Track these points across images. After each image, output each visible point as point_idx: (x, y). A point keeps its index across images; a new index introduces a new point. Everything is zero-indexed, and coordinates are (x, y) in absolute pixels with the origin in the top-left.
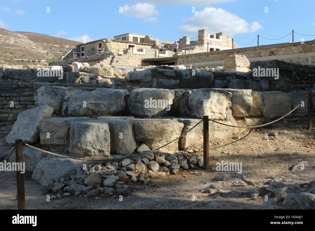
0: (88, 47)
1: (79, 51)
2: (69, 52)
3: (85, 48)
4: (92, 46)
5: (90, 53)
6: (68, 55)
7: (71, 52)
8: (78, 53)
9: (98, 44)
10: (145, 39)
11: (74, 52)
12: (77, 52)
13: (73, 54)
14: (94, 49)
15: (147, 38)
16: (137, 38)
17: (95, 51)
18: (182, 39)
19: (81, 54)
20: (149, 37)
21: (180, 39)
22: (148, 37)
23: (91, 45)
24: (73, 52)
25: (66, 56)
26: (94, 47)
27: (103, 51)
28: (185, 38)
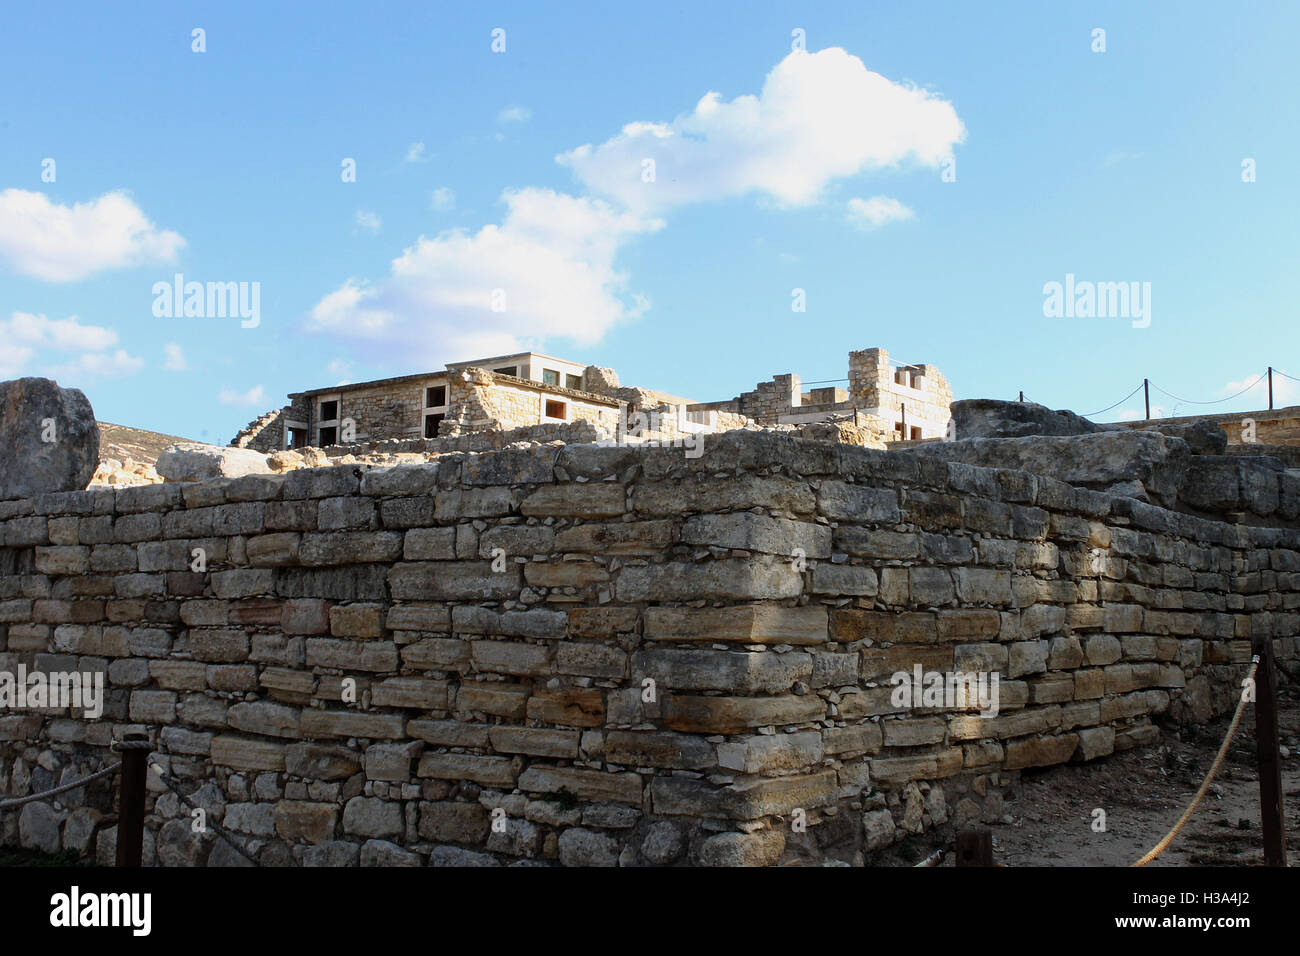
0: (360, 401)
1: (308, 418)
2: (269, 421)
3: (343, 407)
4: (386, 398)
5: (387, 429)
6: (265, 433)
7: (276, 421)
8: (302, 426)
9: (421, 391)
10: (584, 379)
11: (288, 423)
12: (298, 420)
13: (282, 429)
14: (400, 411)
15: (592, 377)
16: (558, 374)
17: (402, 420)
18: (770, 384)
19: (318, 431)
20: (602, 371)
21: (761, 386)
22: (597, 372)
23: (379, 392)
24: (283, 421)
25: (255, 435)
26: (400, 402)
27: (461, 421)
28: (784, 381)
